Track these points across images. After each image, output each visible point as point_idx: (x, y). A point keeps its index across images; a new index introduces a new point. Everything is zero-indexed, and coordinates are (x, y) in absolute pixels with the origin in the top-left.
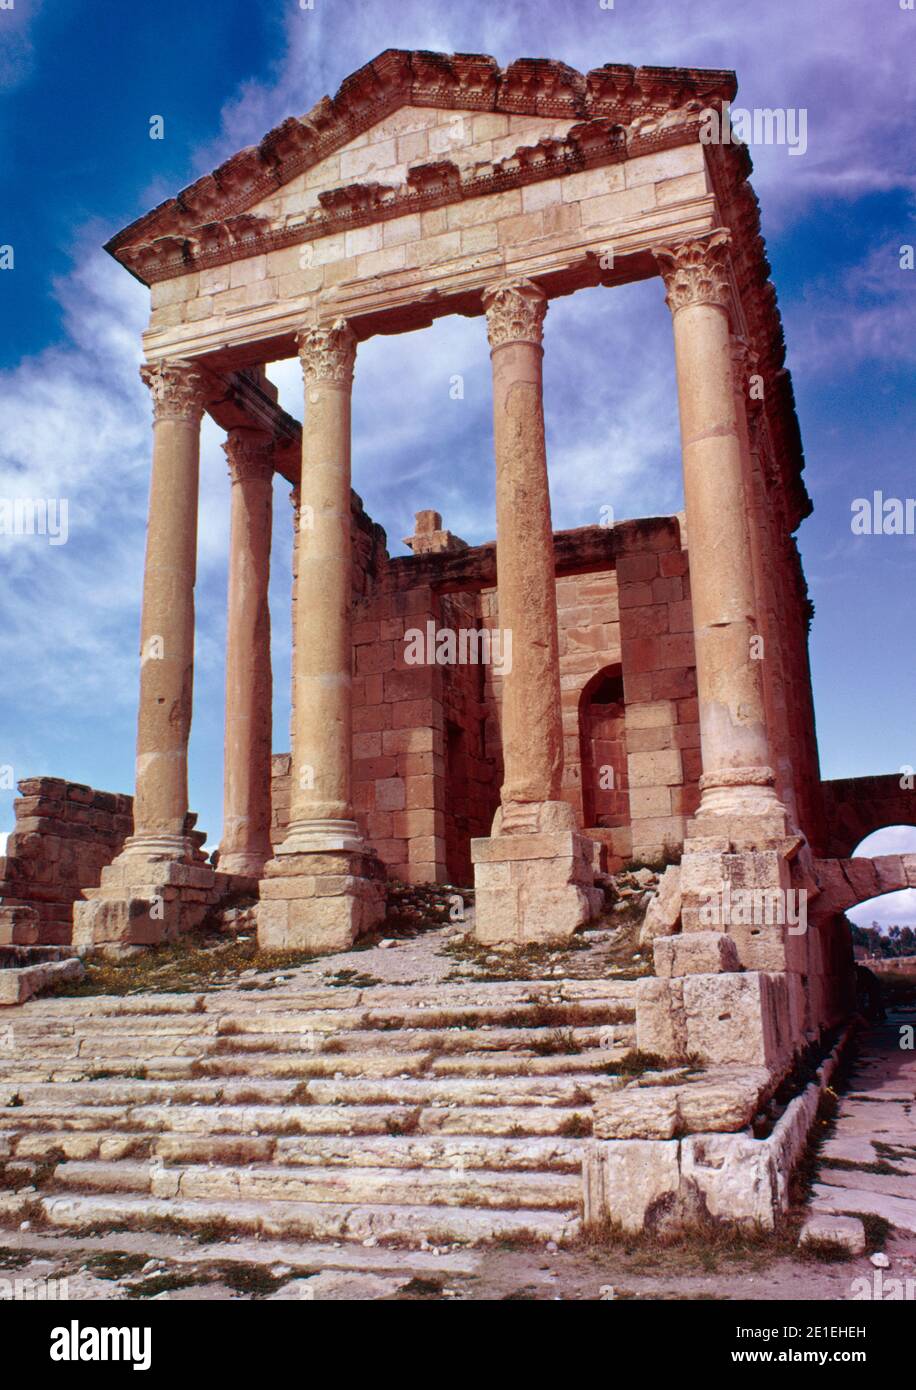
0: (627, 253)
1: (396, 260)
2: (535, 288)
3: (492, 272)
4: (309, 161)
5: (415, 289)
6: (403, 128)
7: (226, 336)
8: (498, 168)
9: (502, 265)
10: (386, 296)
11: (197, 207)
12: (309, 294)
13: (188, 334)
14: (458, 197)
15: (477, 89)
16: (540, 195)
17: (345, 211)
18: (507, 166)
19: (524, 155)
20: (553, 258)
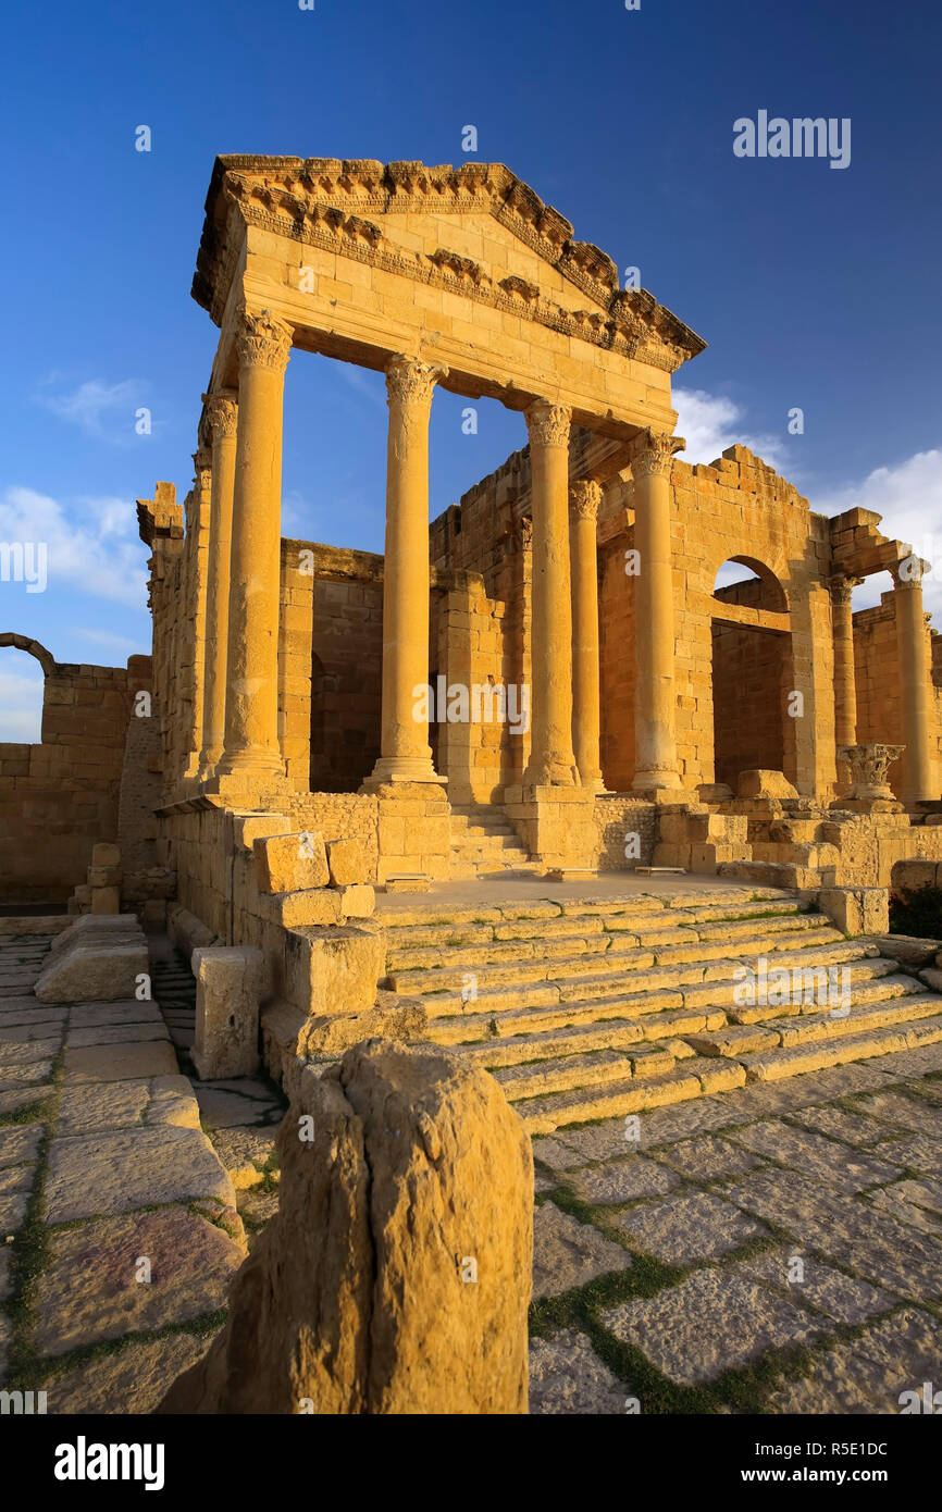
0: (629, 423)
1: (482, 339)
3: (552, 389)
4: (413, 208)
5: (498, 371)
6: (489, 233)
8: (562, 314)
9: (556, 387)
12: (412, 327)
14: (531, 317)
15: (551, 244)
16: (580, 350)
18: (568, 316)
20: (589, 401)
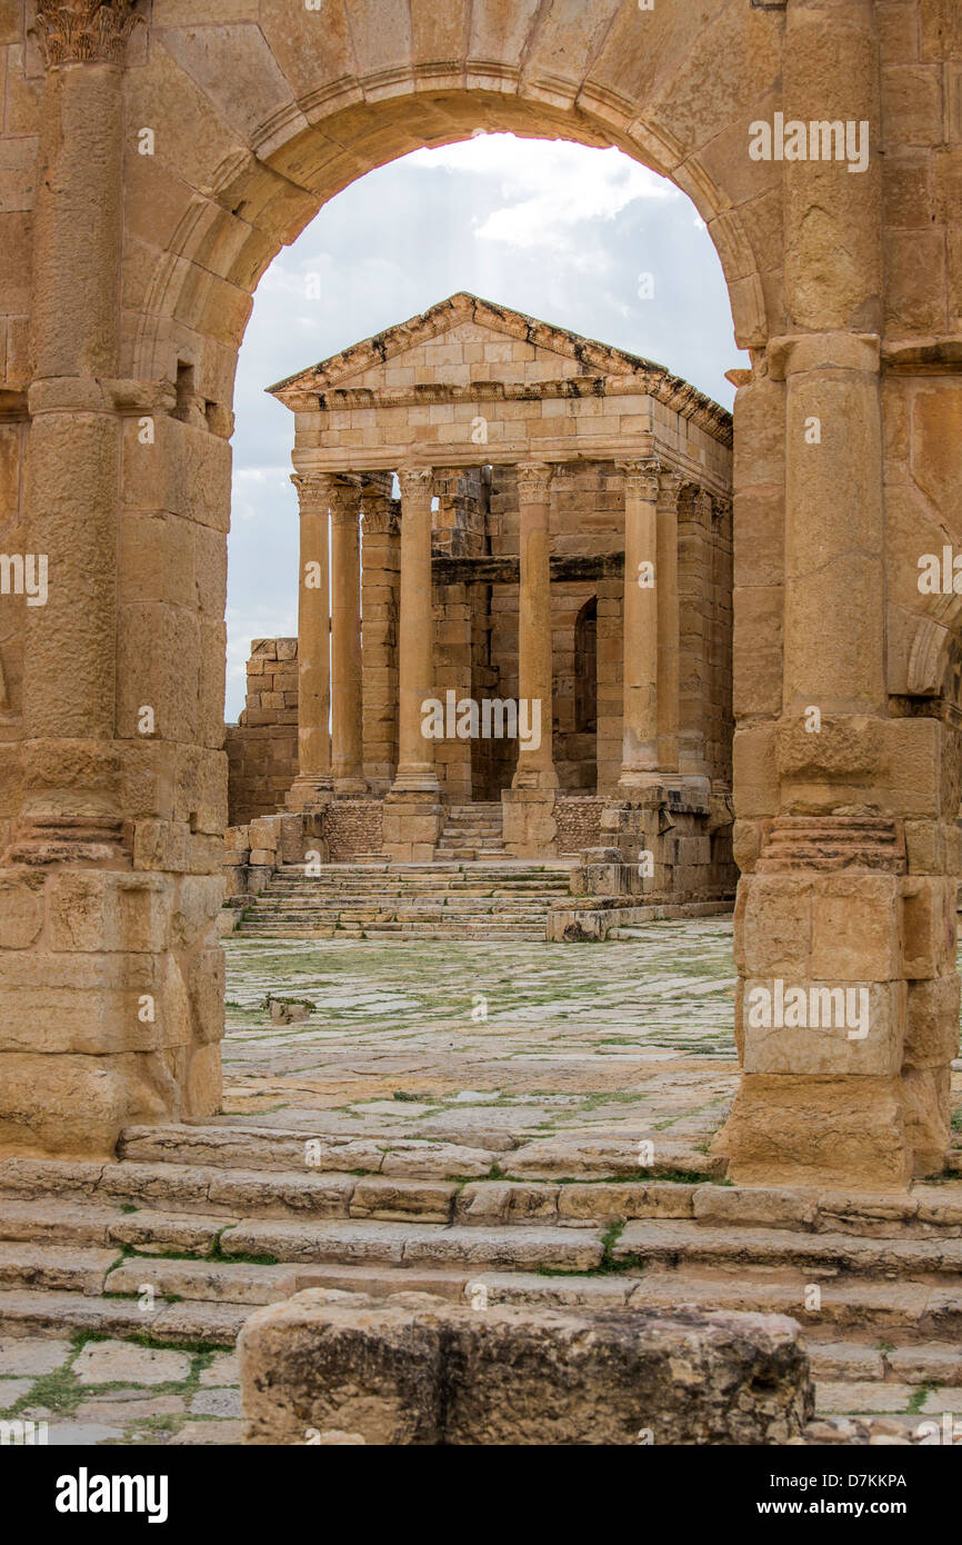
2: (547, 467)
3: (522, 455)
5: (474, 457)
6: (467, 338)
7: (352, 464)
8: (528, 390)
9: (528, 452)
10: (457, 458)
11: (328, 371)
12: (407, 444)
13: (326, 457)
14: (503, 400)
15: (517, 327)
16: (553, 408)
17: (429, 395)
18: (533, 389)
19: (543, 386)
20: (559, 453)
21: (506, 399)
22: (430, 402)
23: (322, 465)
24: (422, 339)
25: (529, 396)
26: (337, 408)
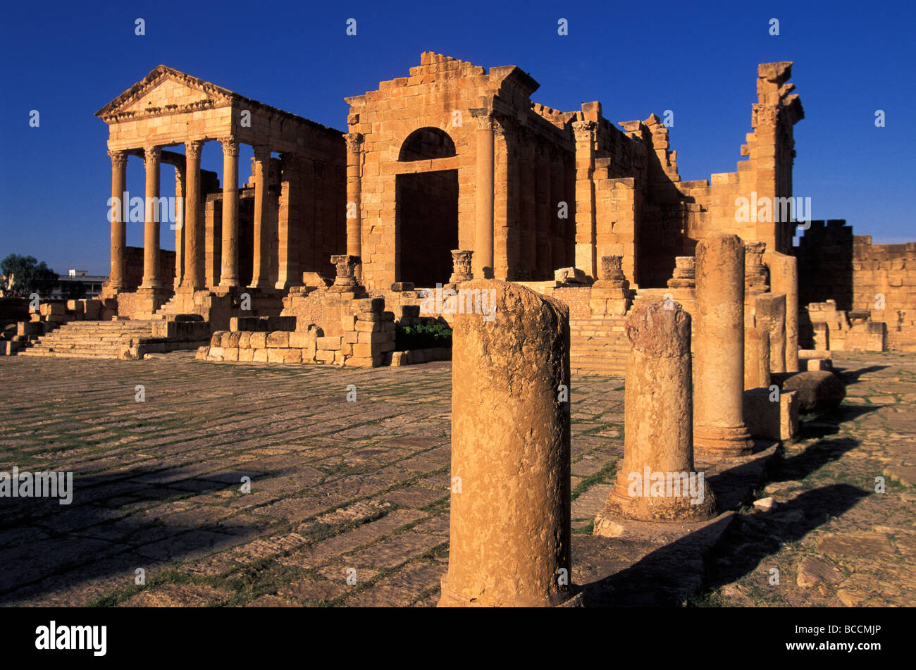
0: (213, 137)
1: (164, 130)
2: (196, 143)
3: (185, 138)
5: (169, 140)
6: (168, 87)
7: (128, 145)
10: (163, 141)
13: (118, 143)
17: (152, 113)
19: (192, 105)
20: (199, 136)
21: (180, 113)
22: (153, 116)
23: (118, 147)
24: (150, 89)
25: (188, 110)
26: (122, 122)
